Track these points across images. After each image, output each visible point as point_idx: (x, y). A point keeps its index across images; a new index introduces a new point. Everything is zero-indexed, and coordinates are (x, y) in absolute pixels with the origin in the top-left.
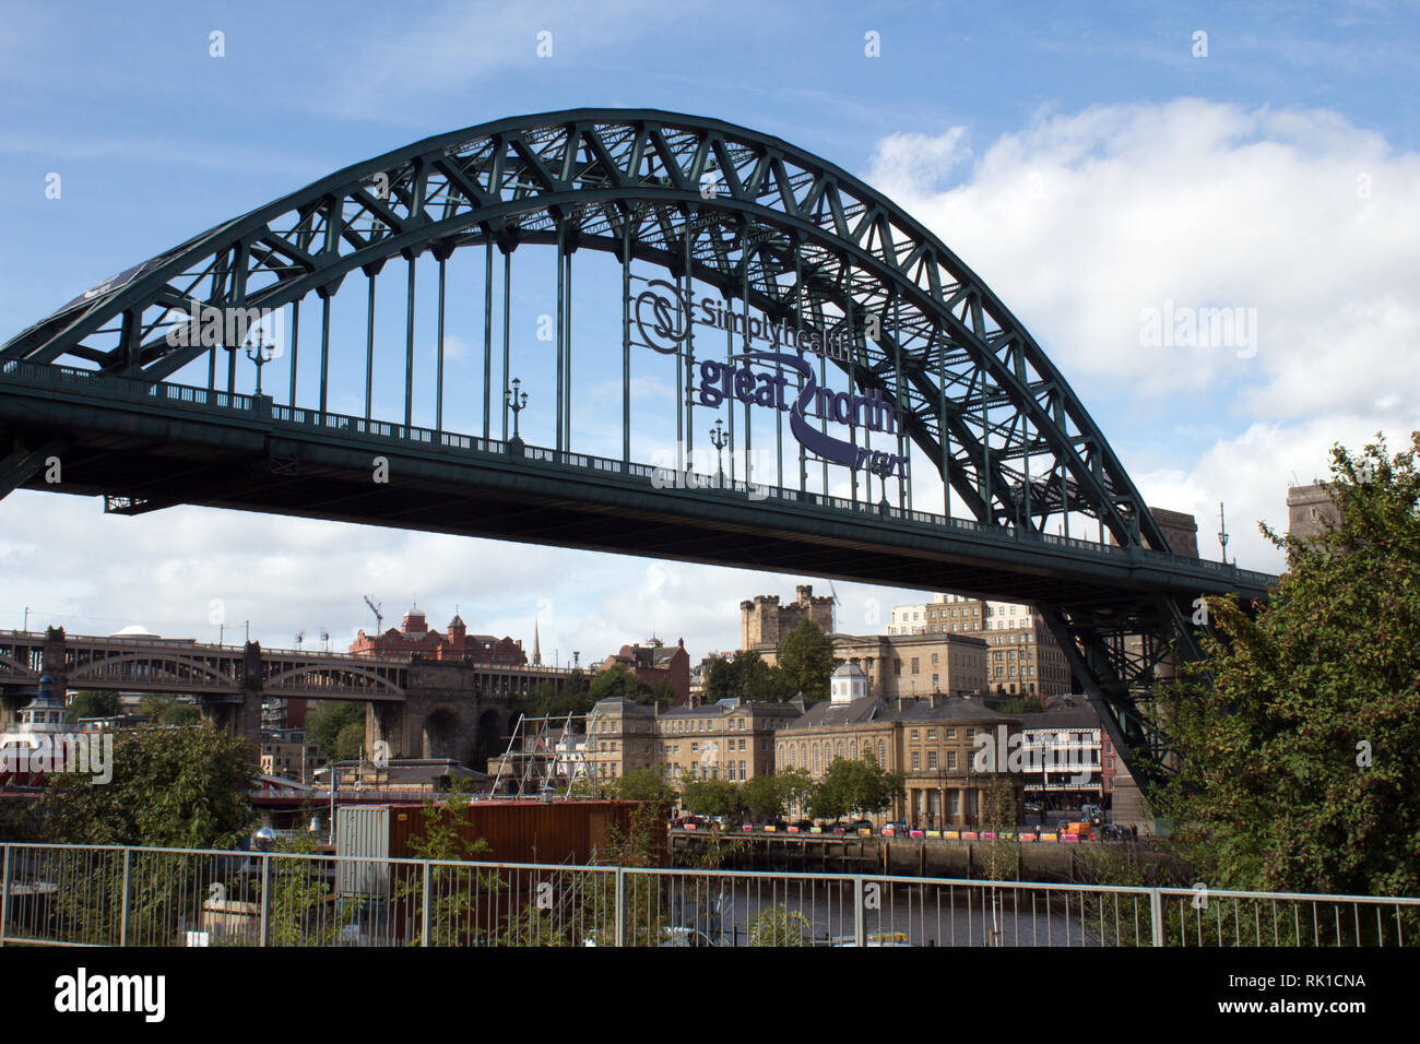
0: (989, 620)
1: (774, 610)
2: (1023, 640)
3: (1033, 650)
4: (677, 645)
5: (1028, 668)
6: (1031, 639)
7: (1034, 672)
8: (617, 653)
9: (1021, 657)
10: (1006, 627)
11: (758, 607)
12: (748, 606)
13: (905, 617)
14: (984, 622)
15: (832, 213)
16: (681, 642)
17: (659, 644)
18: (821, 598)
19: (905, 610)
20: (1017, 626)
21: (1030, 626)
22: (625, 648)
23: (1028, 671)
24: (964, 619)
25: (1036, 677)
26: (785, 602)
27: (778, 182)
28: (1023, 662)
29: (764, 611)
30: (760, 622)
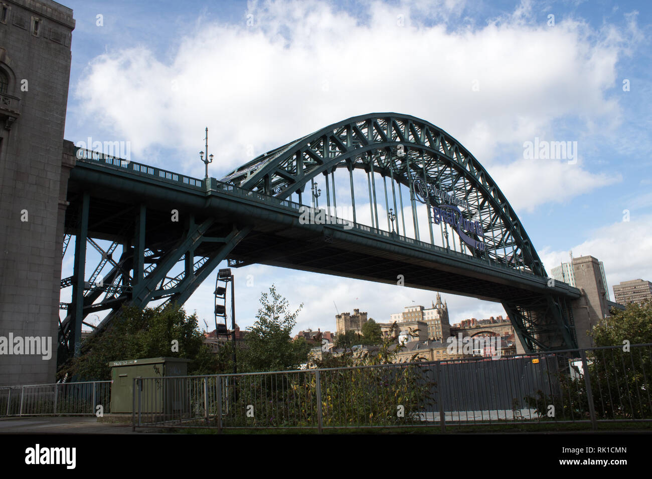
0: (424, 317)
1: (349, 317)
2: (436, 323)
3: (440, 326)
4: (318, 330)
5: (439, 332)
6: (439, 322)
7: (441, 333)
8: (298, 334)
9: (436, 328)
10: (430, 319)
11: (343, 317)
12: (339, 317)
13: (395, 317)
14: (423, 317)
15: (457, 157)
16: (319, 330)
17: (311, 331)
18: (364, 313)
19: (395, 315)
20: (434, 318)
21: (439, 318)
22: (300, 332)
23: (439, 333)
24: (416, 317)
25: (442, 335)
26: (351, 315)
27: (442, 145)
28: (437, 330)
29: (345, 318)
30: (344, 322)
